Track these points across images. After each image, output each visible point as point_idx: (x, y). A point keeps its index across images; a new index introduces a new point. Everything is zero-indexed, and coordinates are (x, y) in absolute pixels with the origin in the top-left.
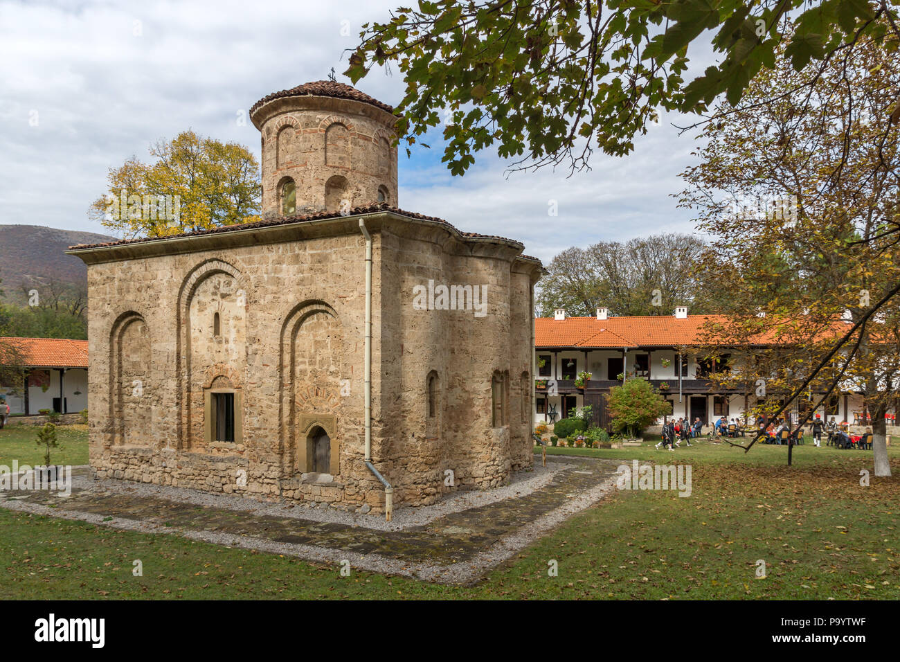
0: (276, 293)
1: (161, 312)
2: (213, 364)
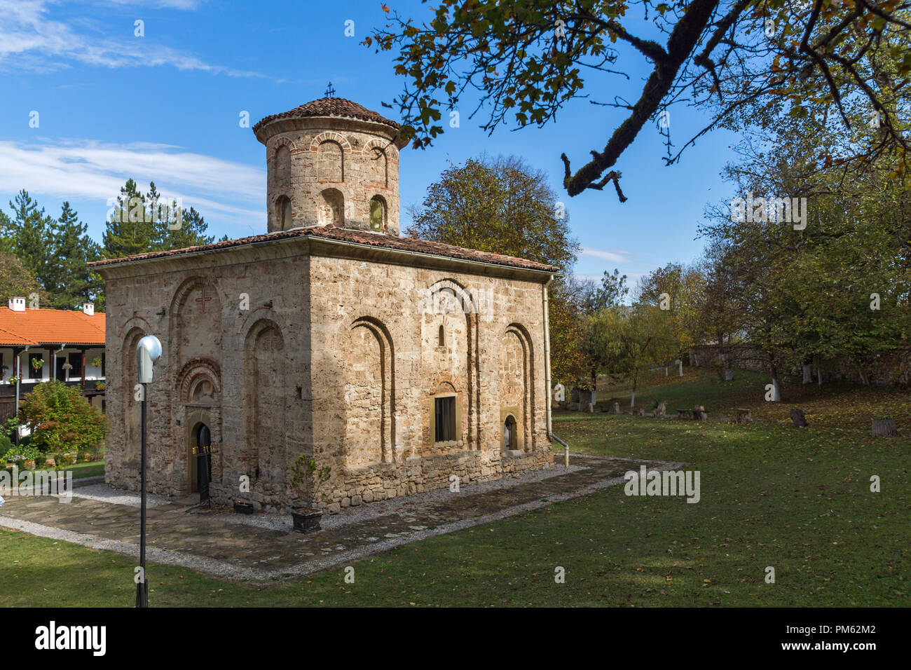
1: (403, 321)
2: (439, 371)
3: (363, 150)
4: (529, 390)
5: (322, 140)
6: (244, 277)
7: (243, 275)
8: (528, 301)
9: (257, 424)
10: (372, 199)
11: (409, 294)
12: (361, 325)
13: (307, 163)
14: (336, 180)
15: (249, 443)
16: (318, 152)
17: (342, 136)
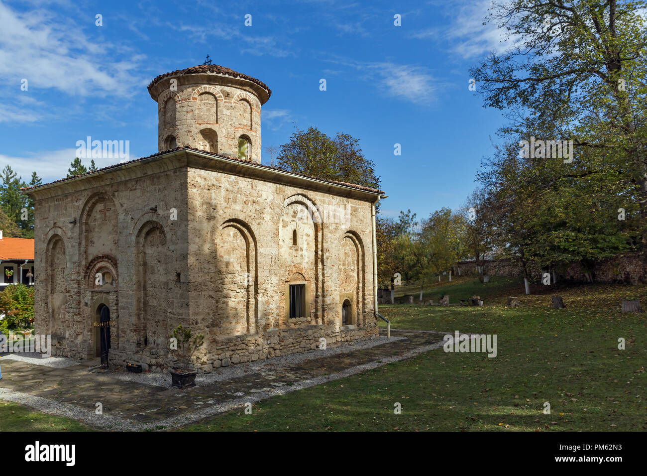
0: (336, 224)
1: (265, 224)
2: (292, 264)
3: (233, 100)
4: (361, 281)
5: (201, 92)
6: (135, 190)
7: (134, 188)
8: (361, 214)
9: (146, 303)
10: (239, 138)
11: (269, 203)
12: (231, 226)
13: (189, 110)
14: (211, 123)
15: (139, 318)
16: (197, 101)
17: (216, 89)
